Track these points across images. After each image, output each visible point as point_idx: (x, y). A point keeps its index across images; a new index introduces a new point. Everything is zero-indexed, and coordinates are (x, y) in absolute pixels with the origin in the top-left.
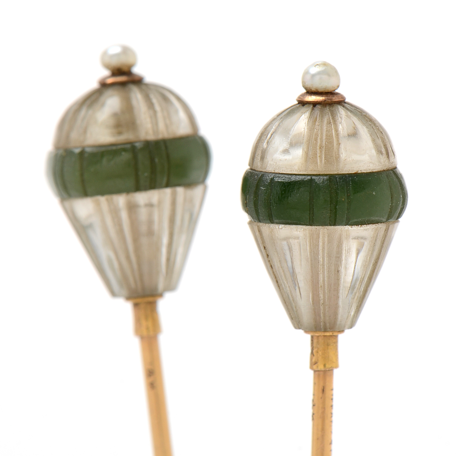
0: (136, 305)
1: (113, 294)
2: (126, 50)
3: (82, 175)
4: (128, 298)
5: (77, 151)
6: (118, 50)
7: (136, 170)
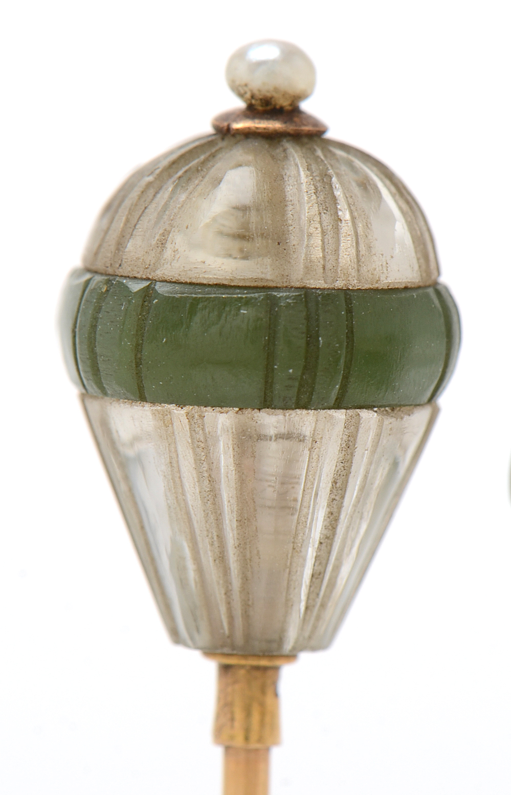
0: (225, 669)
1: (176, 636)
2: (291, 53)
3: (138, 348)
4: (209, 652)
5: (136, 287)
6: (272, 53)
7: (270, 357)
